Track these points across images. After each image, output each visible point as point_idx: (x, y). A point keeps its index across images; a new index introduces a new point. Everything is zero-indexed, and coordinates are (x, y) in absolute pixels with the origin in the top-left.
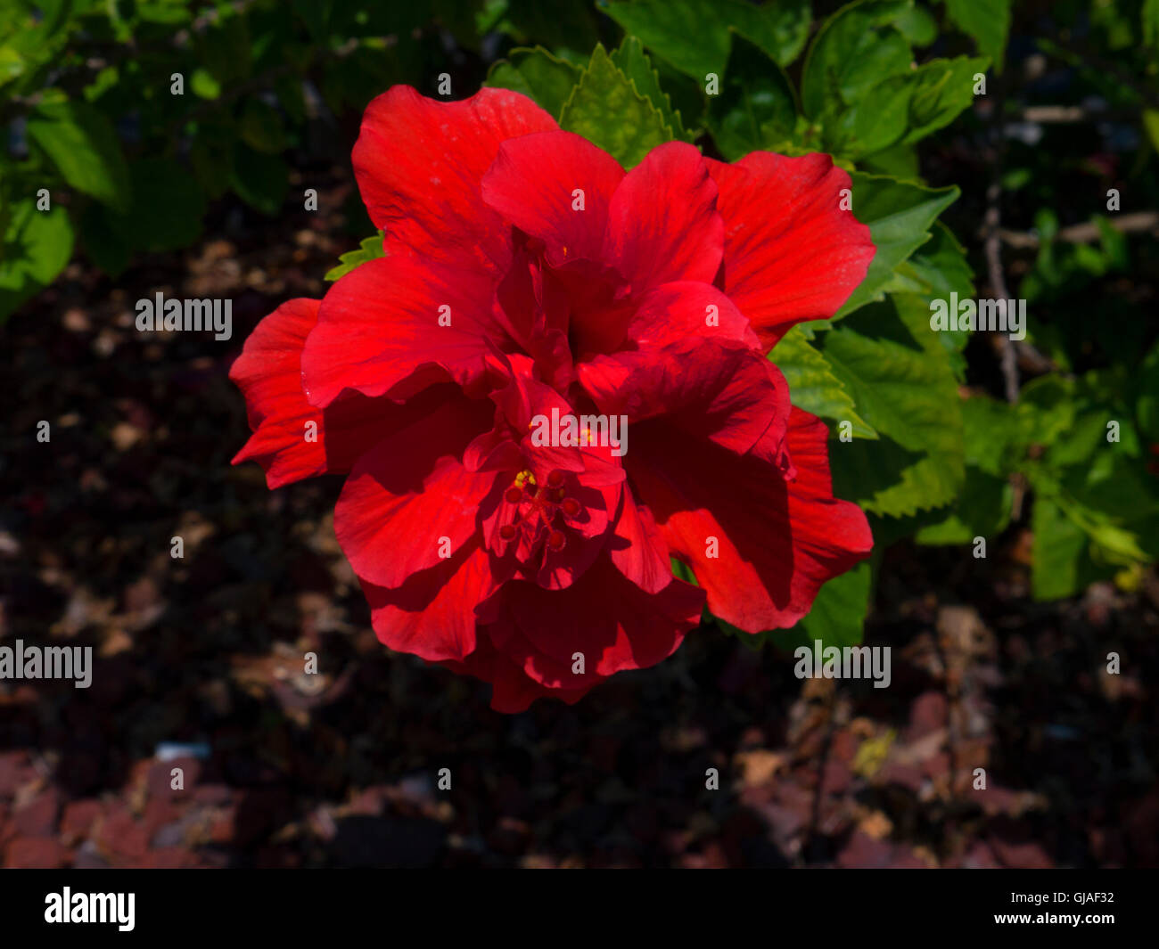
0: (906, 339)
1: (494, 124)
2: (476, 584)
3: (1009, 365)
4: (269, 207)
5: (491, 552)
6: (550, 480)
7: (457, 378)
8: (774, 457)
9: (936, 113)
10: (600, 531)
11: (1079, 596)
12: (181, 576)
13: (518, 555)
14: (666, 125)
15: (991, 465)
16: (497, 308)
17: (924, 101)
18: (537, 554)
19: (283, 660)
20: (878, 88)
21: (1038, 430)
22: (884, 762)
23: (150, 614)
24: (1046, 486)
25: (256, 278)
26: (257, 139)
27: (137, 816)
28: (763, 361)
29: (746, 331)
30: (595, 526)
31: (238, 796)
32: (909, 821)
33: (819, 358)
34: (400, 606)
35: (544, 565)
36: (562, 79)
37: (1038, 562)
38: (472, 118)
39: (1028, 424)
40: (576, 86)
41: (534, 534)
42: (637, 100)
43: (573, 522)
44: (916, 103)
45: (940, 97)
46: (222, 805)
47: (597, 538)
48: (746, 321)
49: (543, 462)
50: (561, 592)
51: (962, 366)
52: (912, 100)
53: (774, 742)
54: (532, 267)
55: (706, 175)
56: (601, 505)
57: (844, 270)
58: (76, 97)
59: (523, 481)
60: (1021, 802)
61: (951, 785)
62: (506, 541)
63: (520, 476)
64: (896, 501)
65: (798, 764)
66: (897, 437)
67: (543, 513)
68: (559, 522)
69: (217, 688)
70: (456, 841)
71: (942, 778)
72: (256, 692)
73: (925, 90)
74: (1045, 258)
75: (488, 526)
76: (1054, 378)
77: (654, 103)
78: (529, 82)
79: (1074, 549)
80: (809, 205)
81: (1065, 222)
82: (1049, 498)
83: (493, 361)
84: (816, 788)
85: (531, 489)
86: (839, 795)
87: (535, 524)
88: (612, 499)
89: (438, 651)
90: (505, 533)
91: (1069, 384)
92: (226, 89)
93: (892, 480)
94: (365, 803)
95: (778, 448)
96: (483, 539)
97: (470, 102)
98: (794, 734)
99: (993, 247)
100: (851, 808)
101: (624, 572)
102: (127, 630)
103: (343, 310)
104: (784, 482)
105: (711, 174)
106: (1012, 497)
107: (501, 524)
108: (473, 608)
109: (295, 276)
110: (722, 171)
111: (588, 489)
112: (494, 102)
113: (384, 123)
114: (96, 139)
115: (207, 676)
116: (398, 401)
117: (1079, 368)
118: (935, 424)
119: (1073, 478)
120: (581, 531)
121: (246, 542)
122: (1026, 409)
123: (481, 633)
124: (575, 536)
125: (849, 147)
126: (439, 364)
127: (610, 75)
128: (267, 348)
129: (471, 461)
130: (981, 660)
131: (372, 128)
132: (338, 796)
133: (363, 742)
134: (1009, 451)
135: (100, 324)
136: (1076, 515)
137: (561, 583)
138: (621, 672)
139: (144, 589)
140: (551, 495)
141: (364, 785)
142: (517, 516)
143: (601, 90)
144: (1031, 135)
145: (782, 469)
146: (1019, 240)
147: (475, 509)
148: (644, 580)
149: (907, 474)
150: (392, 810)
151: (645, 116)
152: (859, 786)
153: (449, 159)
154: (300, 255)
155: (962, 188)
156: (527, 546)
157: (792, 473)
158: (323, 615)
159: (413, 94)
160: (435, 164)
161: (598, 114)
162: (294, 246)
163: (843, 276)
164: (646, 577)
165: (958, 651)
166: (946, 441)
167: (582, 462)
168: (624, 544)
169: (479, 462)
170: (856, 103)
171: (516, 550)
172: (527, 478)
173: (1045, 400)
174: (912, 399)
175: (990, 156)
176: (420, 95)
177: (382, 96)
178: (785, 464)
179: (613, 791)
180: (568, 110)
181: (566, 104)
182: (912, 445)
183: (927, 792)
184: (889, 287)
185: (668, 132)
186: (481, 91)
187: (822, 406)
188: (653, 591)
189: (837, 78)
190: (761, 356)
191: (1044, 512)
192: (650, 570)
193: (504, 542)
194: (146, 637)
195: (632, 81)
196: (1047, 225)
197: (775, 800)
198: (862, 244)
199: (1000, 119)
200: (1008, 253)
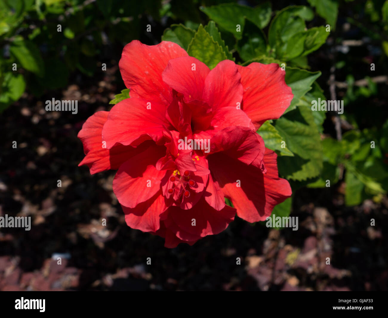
0: (303, 121)
1: (166, 53)
2: (159, 207)
3: (338, 127)
4: (90, 74)
5: (165, 197)
6: (185, 173)
7: (154, 139)
8: (259, 166)
9: (313, 45)
10: (201, 191)
11: (361, 204)
12: (61, 198)
13: (174, 198)
14: (223, 51)
15: (332, 161)
16: (167, 115)
17: (309, 42)
18: (180, 198)
19: (95, 226)
20: (294, 37)
21: (348, 149)
22: (296, 260)
23: (50, 210)
24: (351, 168)
25: (86, 98)
26: (86, 51)
27: (46, 278)
28: (256, 134)
29: (250, 124)
30: (200, 189)
31: (80, 271)
32: (304, 279)
33: (274, 129)
34: (135, 214)
35: (183, 202)
36: (188, 35)
37: (348, 193)
38: (159, 51)
39: (344, 148)
40: (193, 39)
41: (179, 191)
42: (214, 43)
43: (193, 188)
44: (307, 42)
45: (315, 40)
46: (74, 274)
47: (200, 192)
48: (250, 120)
49: (183, 168)
50: (189, 210)
51: (321, 130)
52: (305, 41)
53: (259, 253)
54: (179, 103)
55: (237, 71)
56: (202, 182)
57: (283, 103)
58: (26, 39)
59: (176, 173)
60: (342, 273)
61: (318, 268)
62: (170, 194)
63: (175, 172)
64: (300, 176)
65: (267, 261)
66: (300, 155)
67: (182, 184)
68: (188, 187)
69: (72, 236)
70: (153, 286)
71: (315, 265)
72: (86, 237)
73: (310, 38)
74: (350, 92)
75: (164, 188)
76: (353, 132)
77: (219, 43)
78: (178, 36)
79: (359, 189)
80: (271, 80)
81: (357, 79)
82: (351, 172)
83: (166, 133)
84: (273, 269)
85: (178, 176)
86: (281, 271)
87: (180, 188)
88: (205, 180)
89: (147, 228)
90: (170, 191)
91: (358, 133)
92: (76, 35)
93: (299, 169)
94: (122, 274)
95: (261, 163)
96: (162, 192)
97: (158, 46)
98: (265, 251)
99: (332, 88)
100: (285, 275)
101: (209, 204)
102: (43, 216)
103: (116, 116)
104: (263, 174)
105: (239, 71)
106: (339, 172)
107: (168, 188)
108: (159, 215)
109: (99, 97)
110: (242, 69)
111: (198, 177)
112: (166, 46)
113: (129, 53)
114: (32, 52)
115: (69, 231)
116: (134, 147)
117: (361, 128)
118: (313, 149)
119: (360, 165)
120: (195, 191)
121: (82, 186)
122: (344, 142)
123: (161, 223)
124: (193, 192)
125: (284, 56)
126: (148, 134)
127: (204, 35)
128: (90, 127)
129: (158, 167)
130: (328, 226)
131: (126, 55)
132: (113, 271)
133: (121, 253)
134: (339, 156)
135: (34, 113)
136: (361, 177)
137: (188, 207)
138: (208, 236)
139: (48, 202)
140: (185, 179)
141: (122, 267)
142: (174, 186)
143: (202, 40)
144: (345, 50)
145: (262, 170)
146: (341, 85)
147: (160, 182)
148: (216, 207)
149: (304, 167)
150: (131, 276)
151: (216, 48)
152: (287, 268)
153: (151, 65)
154: (101, 90)
155: (322, 72)
156: (177, 195)
157: (265, 171)
158: (108, 211)
159: (139, 43)
160: (147, 67)
161: (200, 48)
162: (98, 87)
163: (282, 105)
164: (217, 205)
165: (320, 222)
166: (317, 155)
167: (195, 168)
168: (209, 194)
169: (161, 167)
170: (287, 41)
171: (173, 196)
172: (177, 172)
173: (350, 139)
174: (305, 141)
175: (331, 57)
176: (142, 43)
177: (129, 44)
178: (263, 168)
179: (205, 270)
180: (190, 47)
181: (189, 45)
182: (305, 157)
183: (310, 270)
184: (298, 105)
185: (224, 54)
186: (162, 42)
187: (275, 145)
188: (219, 209)
189: (280, 33)
190: (255, 132)
191: (350, 176)
192: (218, 203)
193: (169, 194)
194: (49, 218)
195: (212, 37)
196: (350, 81)
197: (260, 273)
198: (289, 94)
199: (335, 44)
200: (337, 90)
